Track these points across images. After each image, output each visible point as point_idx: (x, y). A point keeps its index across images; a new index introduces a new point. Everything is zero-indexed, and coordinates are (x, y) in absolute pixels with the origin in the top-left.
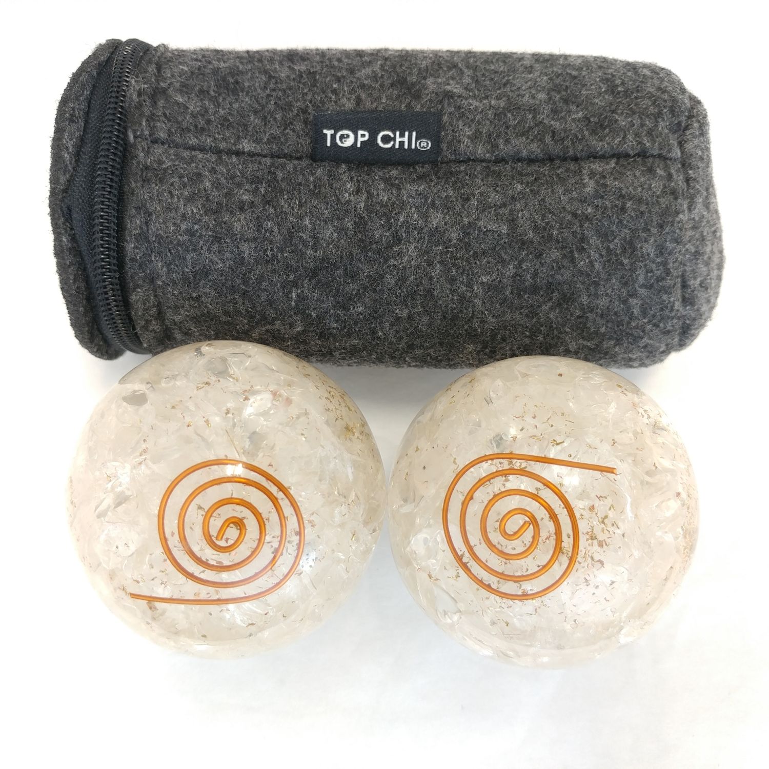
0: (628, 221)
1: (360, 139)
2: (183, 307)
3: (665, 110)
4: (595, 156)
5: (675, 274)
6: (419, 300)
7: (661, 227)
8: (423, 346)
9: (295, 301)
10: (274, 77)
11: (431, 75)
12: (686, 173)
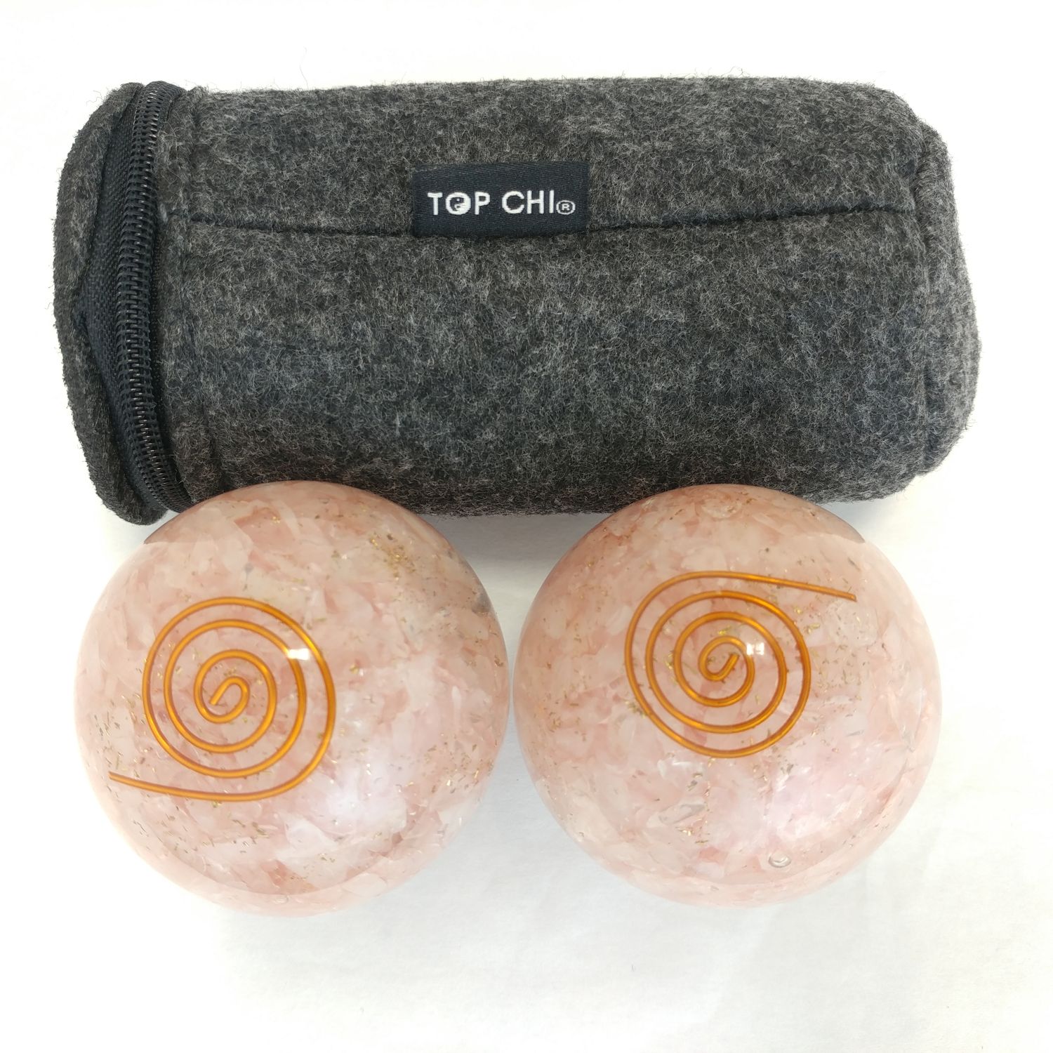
0: (849, 299)
1: (479, 204)
2: (246, 445)
3: (891, 146)
5: (916, 368)
6: (570, 420)
7: (895, 304)
8: (578, 482)
9: (400, 429)
10: (355, 125)
12: (923, 229)
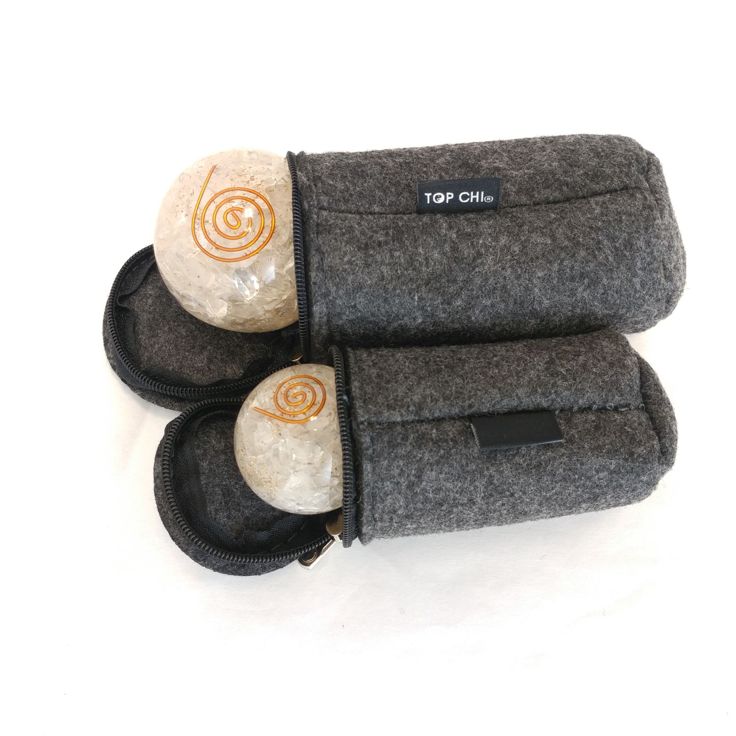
4: (595, 194)
11: (483, 159)
